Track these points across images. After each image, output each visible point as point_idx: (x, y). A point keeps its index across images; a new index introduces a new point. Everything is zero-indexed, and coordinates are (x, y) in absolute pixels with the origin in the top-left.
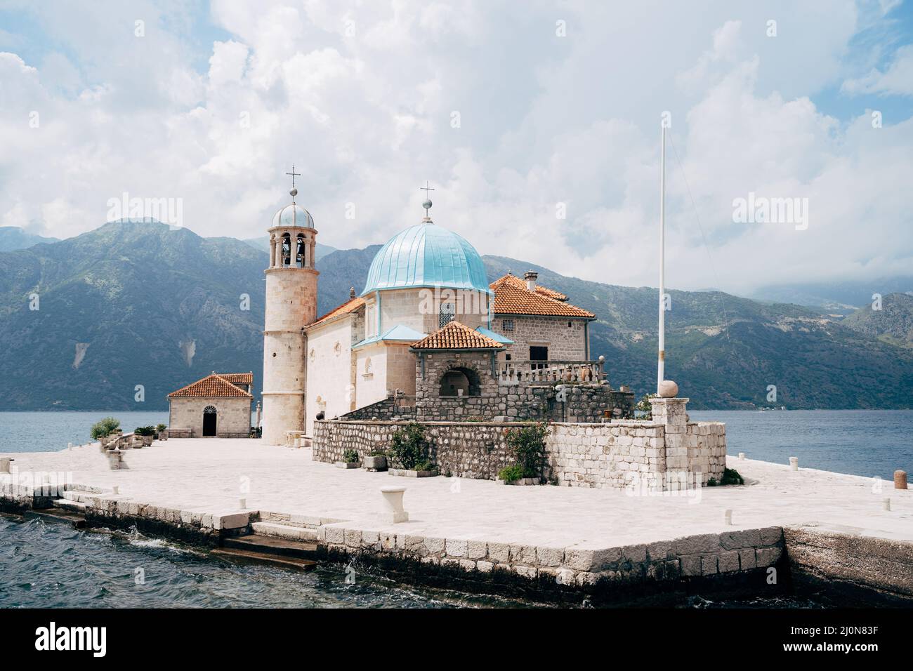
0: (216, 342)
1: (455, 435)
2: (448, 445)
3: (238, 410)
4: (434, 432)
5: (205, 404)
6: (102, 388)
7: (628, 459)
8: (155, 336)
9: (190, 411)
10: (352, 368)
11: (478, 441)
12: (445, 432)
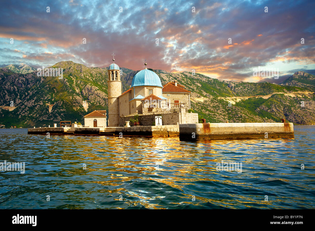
0: (95, 104)
1: (146, 118)
2: (145, 120)
3: (103, 120)
4: (143, 117)
5: (94, 119)
6: (58, 120)
7: (175, 120)
8: (75, 102)
9: (90, 120)
10: (129, 106)
11: (150, 118)
12: (144, 117)
